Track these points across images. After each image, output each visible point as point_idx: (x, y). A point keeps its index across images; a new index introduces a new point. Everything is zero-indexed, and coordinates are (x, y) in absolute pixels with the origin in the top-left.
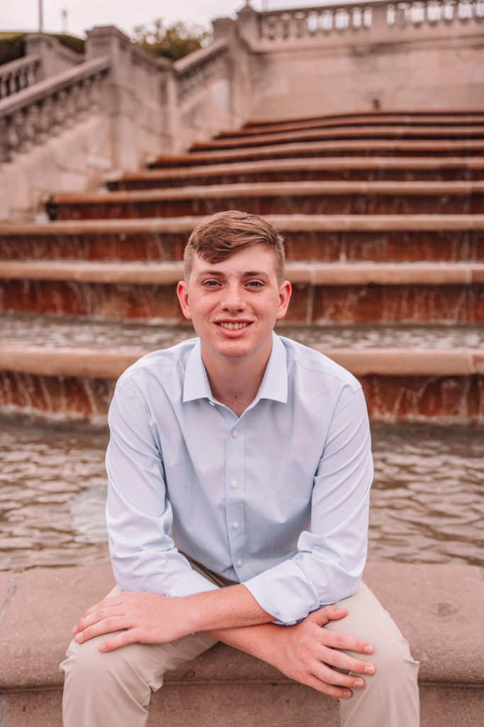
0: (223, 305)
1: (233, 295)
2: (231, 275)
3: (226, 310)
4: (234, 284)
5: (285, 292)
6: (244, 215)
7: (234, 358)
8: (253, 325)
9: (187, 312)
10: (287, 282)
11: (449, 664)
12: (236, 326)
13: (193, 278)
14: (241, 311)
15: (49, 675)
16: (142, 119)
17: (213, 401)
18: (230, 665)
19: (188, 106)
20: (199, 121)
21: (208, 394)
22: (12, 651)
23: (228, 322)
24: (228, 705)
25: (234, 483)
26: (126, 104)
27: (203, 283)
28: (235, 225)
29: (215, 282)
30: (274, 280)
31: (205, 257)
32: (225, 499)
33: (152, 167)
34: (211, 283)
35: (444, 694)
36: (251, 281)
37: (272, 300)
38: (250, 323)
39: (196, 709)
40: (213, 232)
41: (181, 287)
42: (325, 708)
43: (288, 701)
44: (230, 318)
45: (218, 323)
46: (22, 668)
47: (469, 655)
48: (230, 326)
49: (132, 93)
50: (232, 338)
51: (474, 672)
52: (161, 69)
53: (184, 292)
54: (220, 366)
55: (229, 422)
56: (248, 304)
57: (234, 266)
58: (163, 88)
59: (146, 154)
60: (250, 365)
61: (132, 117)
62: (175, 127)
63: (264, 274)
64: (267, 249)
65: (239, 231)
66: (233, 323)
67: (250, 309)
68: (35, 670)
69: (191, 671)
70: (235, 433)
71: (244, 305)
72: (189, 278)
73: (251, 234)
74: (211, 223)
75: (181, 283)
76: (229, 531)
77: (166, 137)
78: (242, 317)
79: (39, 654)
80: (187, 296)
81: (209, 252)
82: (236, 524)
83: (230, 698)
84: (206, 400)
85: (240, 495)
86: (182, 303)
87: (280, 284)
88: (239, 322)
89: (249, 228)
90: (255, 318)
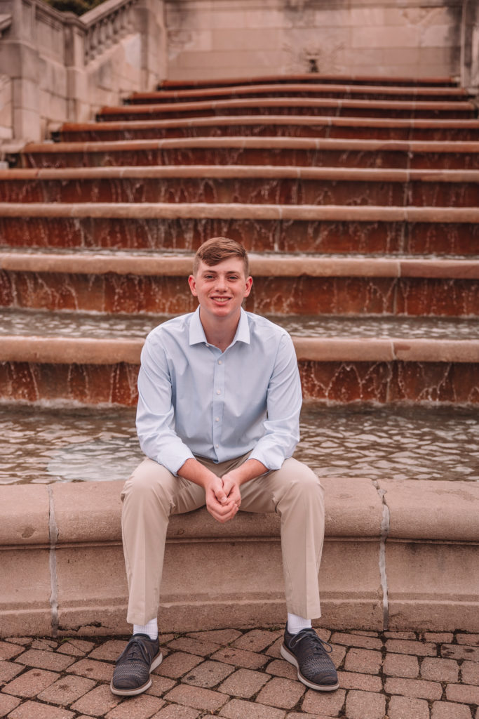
0: (216, 288)
1: (221, 283)
2: (221, 273)
3: (217, 291)
4: (222, 278)
5: (249, 283)
6: (228, 240)
7: (220, 317)
8: (231, 300)
9: (194, 293)
10: (250, 277)
11: (344, 522)
12: (223, 300)
13: (199, 274)
14: (225, 292)
15: (91, 532)
16: (45, 82)
17: (208, 344)
18: (207, 526)
19: (95, 65)
20: (107, 82)
21: (205, 340)
22: (67, 517)
23: (218, 297)
24: (203, 559)
25: (219, 392)
26: (29, 66)
27: (205, 277)
28: (223, 246)
29: (212, 276)
30: (243, 276)
31: (207, 263)
32: (212, 402)
33: (55, 136)
34: (209, 277)
35: (343, 549)
36: (231, 276)
37: (242, 287)
38: (230, 298)
39: (182, 562)
40: (211, 250)
41: (191, 278)
42: (267, 560)
43: (242, 556)
44: (219, 295)
45: (212, 298)
46: (75, 526)
47: (357, 516)
48: (219, 300)
49: (36, 54)
50: (220, 306)
51: (360, 527)
52: (67, 24)
53: (193, 281)
54: (212, 322)
55: (217, 356)
56: (229, 288)
57: (222, 268)
58: (69, 45)
59: (49, 122)
60: (229, 323)
61: (35, 81)
62: (82, 90)
63: (238, 273)
64: (240, 260)
65: (225, 250)
66: (221, 298)
67: (230, 291)
68: (82, 528)
69: (181, 529)
70: (220, 362)
71: (227, 289)
72: (196, 273)
73: (231, 251)
74: (210, 245)
75: (191, 276)
76: (213, 423)
77: (71, 101)
78: (226, 295)
79: (85, 519)
80: (194, 284)
81: (209, 260)
82: (218, 419)
83: (204, 555)
84: (204, 343)
85: (221, 398)
86: (191, 287)
87: (246, 278)
88: (225, 298)
89: (231, 248)
90: (233, 296)
